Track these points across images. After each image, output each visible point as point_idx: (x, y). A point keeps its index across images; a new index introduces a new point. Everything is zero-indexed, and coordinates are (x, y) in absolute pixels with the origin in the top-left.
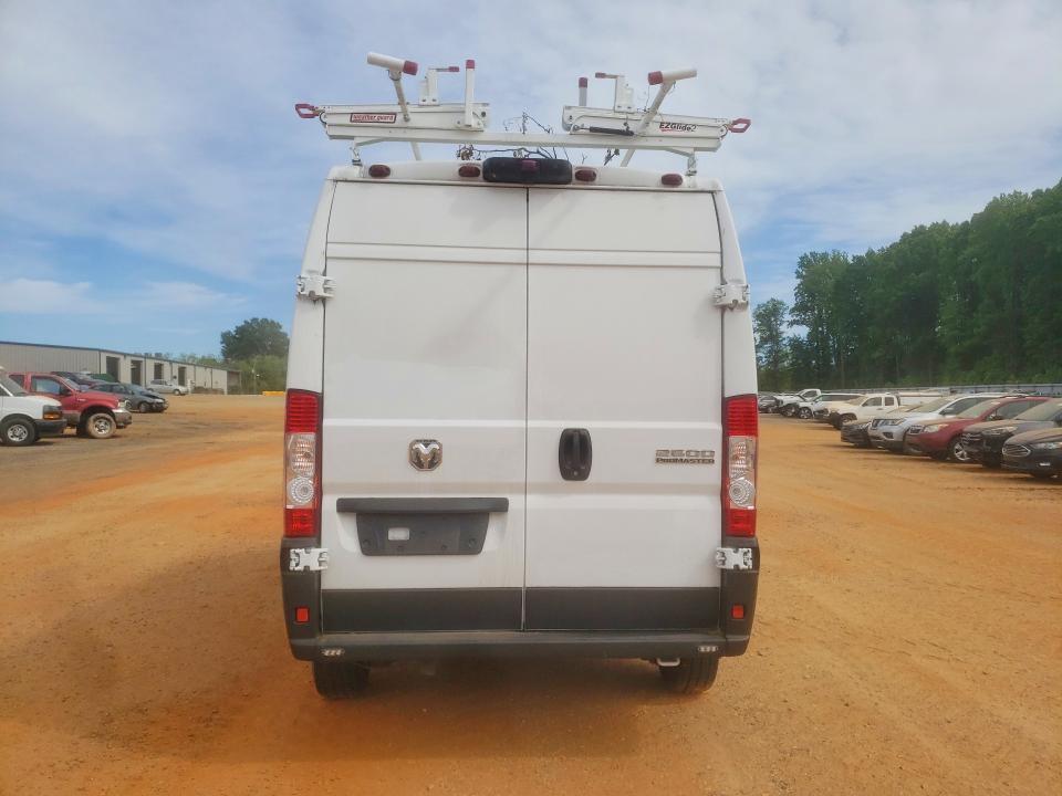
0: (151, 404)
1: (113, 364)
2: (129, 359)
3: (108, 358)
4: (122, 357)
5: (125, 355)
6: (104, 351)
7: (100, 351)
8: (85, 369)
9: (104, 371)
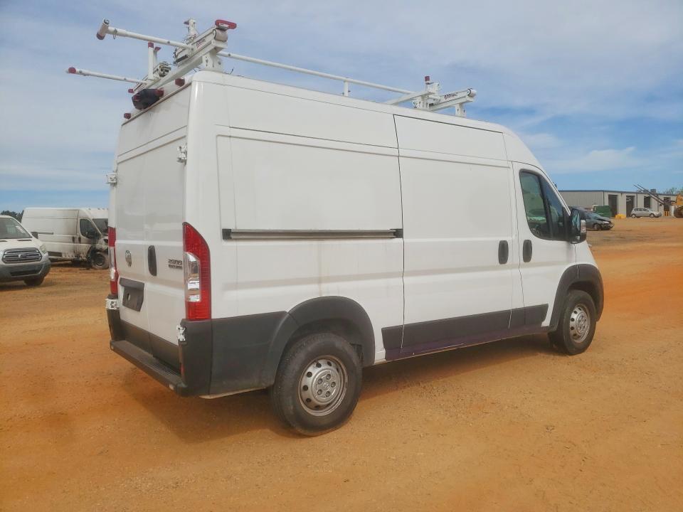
0: (600, 225)
1: (613, 199)
2: (625, 195)
3: (609, 196)
4: (619, 194)
5: (622, 193)
6: (606, 191)
7: (604, 191)
8: (595, 204)
9: (607, 203)
